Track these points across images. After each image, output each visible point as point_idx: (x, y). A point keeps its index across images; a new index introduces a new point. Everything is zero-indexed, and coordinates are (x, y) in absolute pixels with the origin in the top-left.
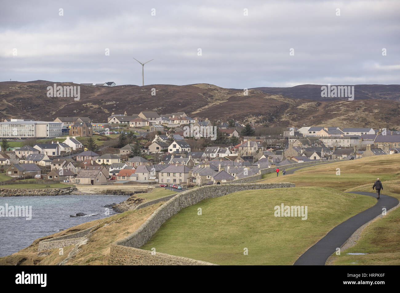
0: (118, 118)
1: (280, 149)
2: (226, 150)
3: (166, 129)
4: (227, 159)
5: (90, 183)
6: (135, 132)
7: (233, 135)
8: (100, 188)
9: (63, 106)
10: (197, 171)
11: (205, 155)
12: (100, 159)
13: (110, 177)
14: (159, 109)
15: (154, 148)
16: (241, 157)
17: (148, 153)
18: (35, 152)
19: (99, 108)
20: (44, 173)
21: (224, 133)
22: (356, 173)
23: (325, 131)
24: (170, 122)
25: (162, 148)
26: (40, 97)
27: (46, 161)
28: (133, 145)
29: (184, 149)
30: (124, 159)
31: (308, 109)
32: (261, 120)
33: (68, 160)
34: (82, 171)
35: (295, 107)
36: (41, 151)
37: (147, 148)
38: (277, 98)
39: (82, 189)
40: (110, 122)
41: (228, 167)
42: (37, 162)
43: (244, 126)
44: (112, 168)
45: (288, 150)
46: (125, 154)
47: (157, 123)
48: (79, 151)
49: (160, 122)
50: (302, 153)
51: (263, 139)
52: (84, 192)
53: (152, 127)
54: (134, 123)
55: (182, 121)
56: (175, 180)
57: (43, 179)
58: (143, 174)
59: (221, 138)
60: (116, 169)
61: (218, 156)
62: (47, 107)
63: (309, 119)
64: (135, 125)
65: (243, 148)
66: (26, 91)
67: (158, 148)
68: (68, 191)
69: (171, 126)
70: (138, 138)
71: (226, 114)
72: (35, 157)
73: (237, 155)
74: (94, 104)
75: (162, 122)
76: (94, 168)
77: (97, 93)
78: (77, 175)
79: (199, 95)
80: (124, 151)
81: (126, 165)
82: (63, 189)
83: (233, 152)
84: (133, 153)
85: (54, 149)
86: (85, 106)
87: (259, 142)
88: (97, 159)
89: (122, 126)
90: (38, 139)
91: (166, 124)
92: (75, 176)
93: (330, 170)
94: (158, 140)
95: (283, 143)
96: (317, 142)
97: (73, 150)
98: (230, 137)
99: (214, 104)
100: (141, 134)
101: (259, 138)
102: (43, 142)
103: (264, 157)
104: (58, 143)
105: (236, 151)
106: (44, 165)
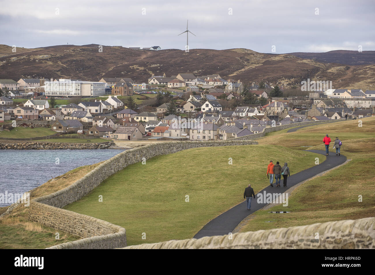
0: (157, 79)
1: (305, 109)
2: (255, 110)
3: (201, 90)
4: (255, 118)
5: (127, 138)
6: (172, 92)
7: (263, 96)
8: (135, 143)
9: (112, 68)
10: (224, 129)
11: (235, 114)
12: (138, 117)
13: (146, 133)
14: (199, 72)
15: (188, 107)
16: (267, 116)
17: (183, 112)
18: (80, 109)
19: (145, 70)
20: (86, 129)
21: (254, 94)
22: (351, 132)
23: (349, 93)
24: (205, 84)
25: (196, 107)
26: (91, 60)
27: (89, 118)
28: (169, 104)
29: (215, 108)
30: (160, 117)
31: (337, 73)
32: (292, 82)
33: (108, 117)
34: (120, 127)
35: (325, 70)
36: (85, 109)
37: (182, 107)
38: (309, 62)
39: (119, 144)
40: (149, 83)
41: (252, 126)
42: (80, 119)
43: (273, 87)
44: (148, 125)
45: (311, 110)
46: (162, 112)
47: (193, 84)
48: (119, 109)
49: (196, 83)
50: (324, 113)
51: (290, 100)
52: (121, 146)
53: (188, 87)
54: (172, 84)
55: (216, 83)
56: (204, 137)
57: (84, 134)
58: (176, 131)
59: (251, 99)
60: (152, 126)
61: (247, 115)
62: (97, 69)
63: (338, 82)
64: (172, 86)
65: (270, 108)
66: (79, 54)
67: (192, 107)
68: (107, 146)
69: (205, 87)
70: (174, 98)
71: (260, 76)
72: (79, 114)
73: (263, 114)
74: (140, 66)
75: (198, 83)
76: (131, 125)
77: (143, 57)
78: (116, 131)
79: (236, 59)
80: (160, 110)
81: (161, 123)
82: (102, 143)
83: (261, 111)
84: (168, 111)
85: (97, 107)
86: (132, 68)
87: (286, 103)
88: (136, 117)
89: (161, 86)
90: (83, 98)
91: (201, 85)
92: (114, 131)
93: (327, 129)
94: (192, 100)
95: (308, 103)
96: (340, 103)
97: (114, 108)
98: (259, 97)
99: (250, 67)
100: (178, 94)
101: (286, 99)
102: (87, 101)
103: (288, 116)
104: (100, 101)
105: (264, 111)
106: (87, 121)
